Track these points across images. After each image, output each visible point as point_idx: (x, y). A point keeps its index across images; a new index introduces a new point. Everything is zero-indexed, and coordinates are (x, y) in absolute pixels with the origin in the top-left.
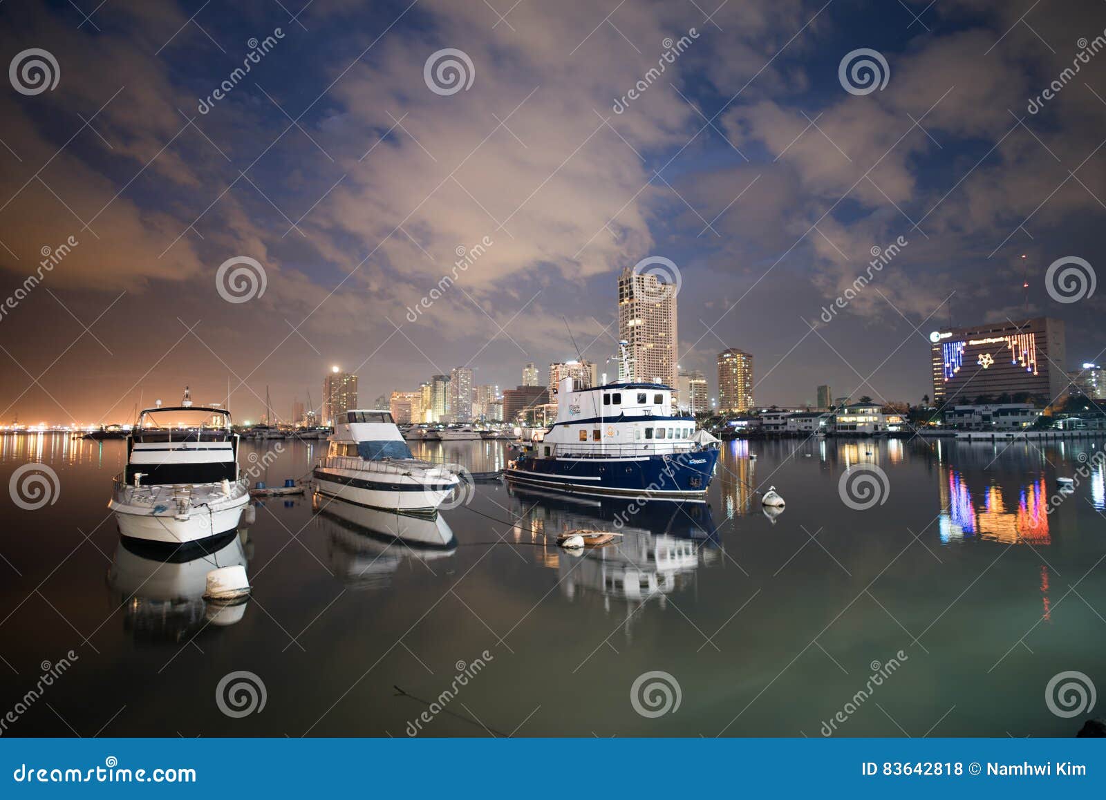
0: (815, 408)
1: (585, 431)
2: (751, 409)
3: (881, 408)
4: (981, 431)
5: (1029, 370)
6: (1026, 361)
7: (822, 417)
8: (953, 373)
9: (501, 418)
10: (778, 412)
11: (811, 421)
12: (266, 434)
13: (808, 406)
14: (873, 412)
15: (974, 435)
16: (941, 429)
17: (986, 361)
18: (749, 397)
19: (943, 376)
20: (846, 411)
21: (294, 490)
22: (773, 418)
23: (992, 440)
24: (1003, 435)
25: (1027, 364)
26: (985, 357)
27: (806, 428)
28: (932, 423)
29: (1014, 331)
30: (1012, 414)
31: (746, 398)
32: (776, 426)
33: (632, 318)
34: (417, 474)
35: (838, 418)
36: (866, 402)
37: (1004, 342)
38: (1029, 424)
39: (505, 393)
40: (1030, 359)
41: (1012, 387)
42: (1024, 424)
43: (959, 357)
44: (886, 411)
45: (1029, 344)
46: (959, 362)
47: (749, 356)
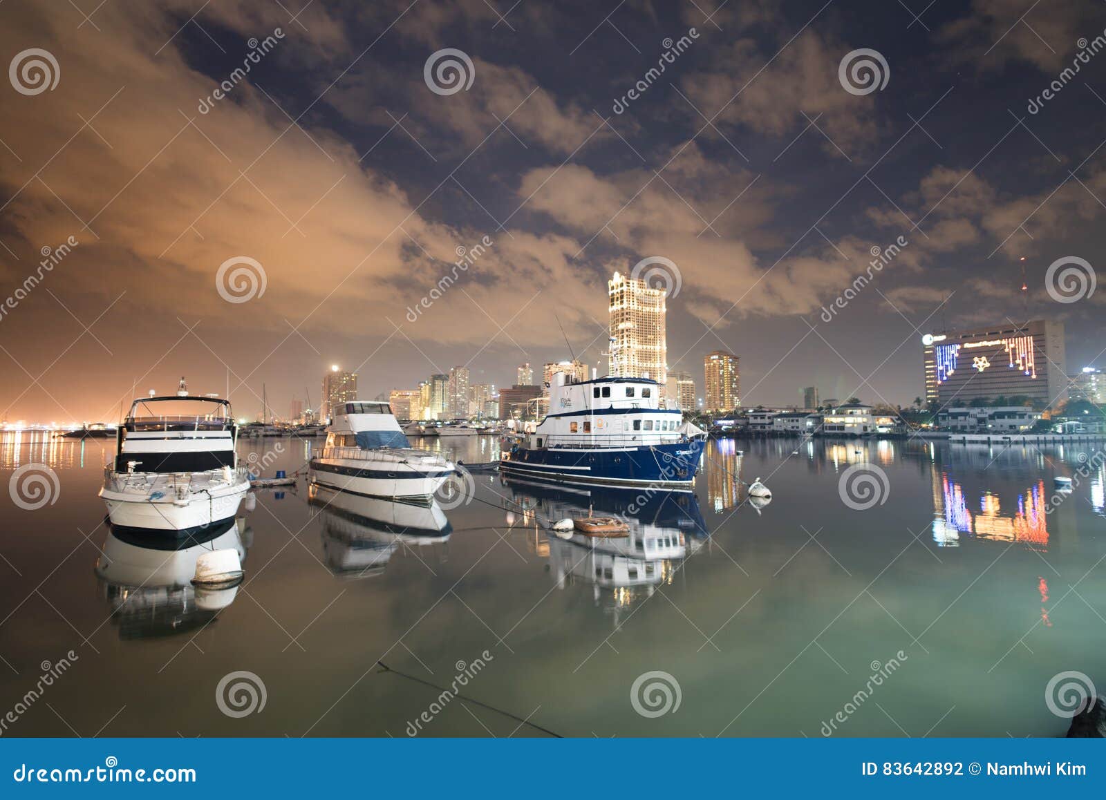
0: (802, 409)
1: (576, 423)
2: (737, 409)
3: (870, 409)
4: (977, 434)
5: (1027, 373)
6: (1024, 364)
7: (810, 417)
8: (946, 376)
9: (497, 416)
10: (765, 412)
11: (797, 421)
12: (261, 432)
13: (794, 406)
14: (862, 413)
15: (968, 437)
16: (934, 431)
17: (981, 364)
18: (736, 398)
19: (936, 379)
20: (834, 411)
21: (286, 481)
22: (759, 418)
23: (988, 442)
24: (999, 438)
25: (1025, 367)
26: (980, 360)
27: (793, 427)
28: (924, 426)
29: (1011, 334)
30: (1009, 417)
31: (732, 398)
32: (763, 426)
33: (622, 320)
34: (414, 462)
35: (825, 419)
36: (855, 404)
37: (1001, 345)
38: (1027, 427)
39: (501, 392)
40: (1028, 362)
41: (1010, 390)
42: (1022, 427)
43: (953, 360)
44: (877, 412)
45: (1027, 347)
46: (953, 365)
47: (735, 358)
